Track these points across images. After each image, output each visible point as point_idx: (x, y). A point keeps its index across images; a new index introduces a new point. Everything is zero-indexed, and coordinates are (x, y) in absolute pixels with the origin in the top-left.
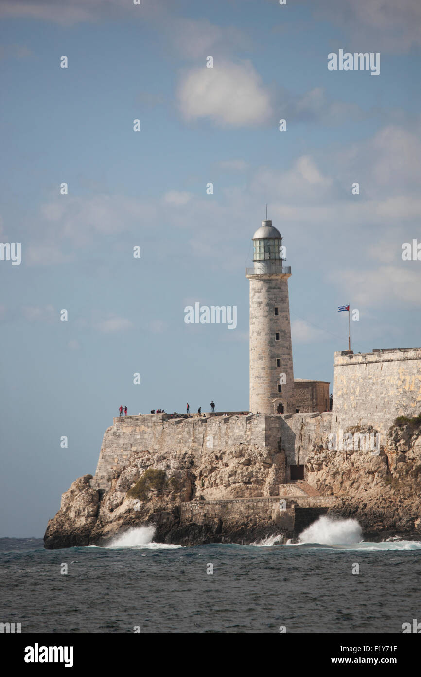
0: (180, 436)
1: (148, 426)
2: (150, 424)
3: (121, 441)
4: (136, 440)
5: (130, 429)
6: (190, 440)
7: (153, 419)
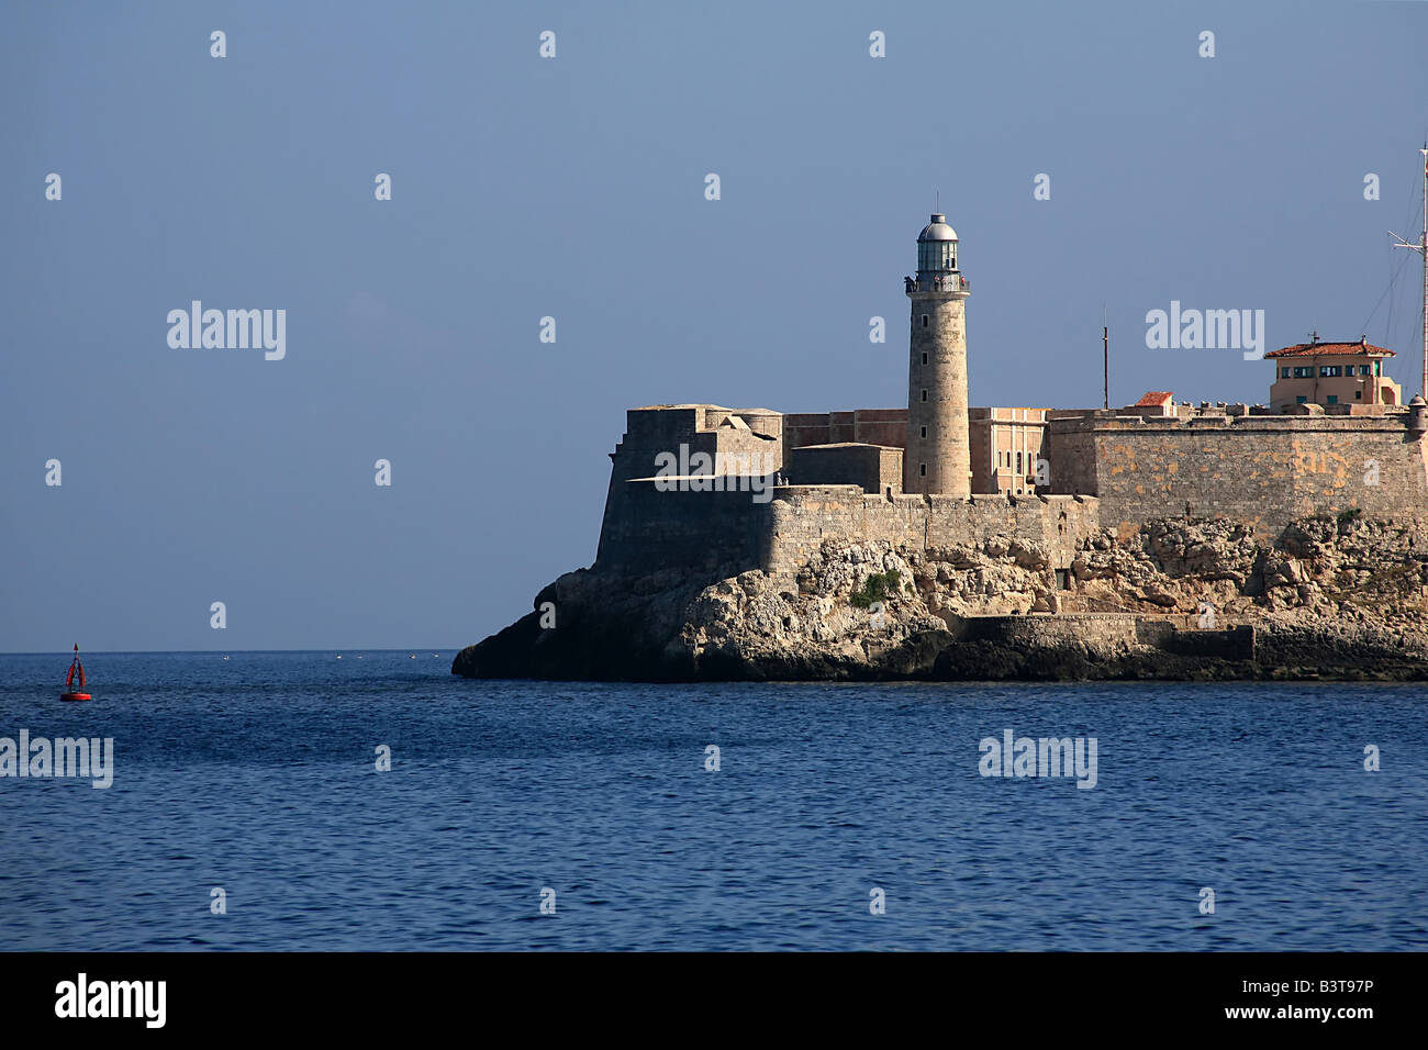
0: (891, 520)
1: (843, 504)
2: (846, 500)
3: (805, 524)
4: (825, 522)
5: (816, 506)
6: (906, 527)
7: (851, 493)
